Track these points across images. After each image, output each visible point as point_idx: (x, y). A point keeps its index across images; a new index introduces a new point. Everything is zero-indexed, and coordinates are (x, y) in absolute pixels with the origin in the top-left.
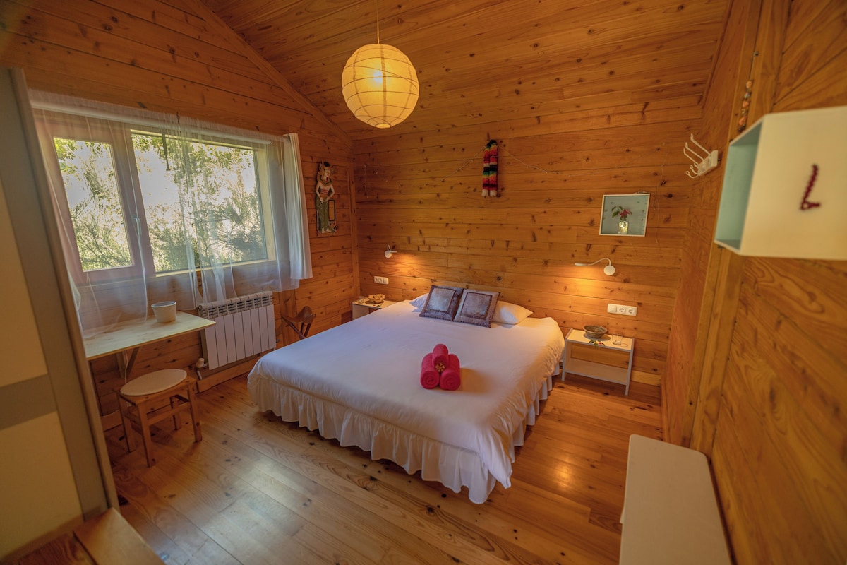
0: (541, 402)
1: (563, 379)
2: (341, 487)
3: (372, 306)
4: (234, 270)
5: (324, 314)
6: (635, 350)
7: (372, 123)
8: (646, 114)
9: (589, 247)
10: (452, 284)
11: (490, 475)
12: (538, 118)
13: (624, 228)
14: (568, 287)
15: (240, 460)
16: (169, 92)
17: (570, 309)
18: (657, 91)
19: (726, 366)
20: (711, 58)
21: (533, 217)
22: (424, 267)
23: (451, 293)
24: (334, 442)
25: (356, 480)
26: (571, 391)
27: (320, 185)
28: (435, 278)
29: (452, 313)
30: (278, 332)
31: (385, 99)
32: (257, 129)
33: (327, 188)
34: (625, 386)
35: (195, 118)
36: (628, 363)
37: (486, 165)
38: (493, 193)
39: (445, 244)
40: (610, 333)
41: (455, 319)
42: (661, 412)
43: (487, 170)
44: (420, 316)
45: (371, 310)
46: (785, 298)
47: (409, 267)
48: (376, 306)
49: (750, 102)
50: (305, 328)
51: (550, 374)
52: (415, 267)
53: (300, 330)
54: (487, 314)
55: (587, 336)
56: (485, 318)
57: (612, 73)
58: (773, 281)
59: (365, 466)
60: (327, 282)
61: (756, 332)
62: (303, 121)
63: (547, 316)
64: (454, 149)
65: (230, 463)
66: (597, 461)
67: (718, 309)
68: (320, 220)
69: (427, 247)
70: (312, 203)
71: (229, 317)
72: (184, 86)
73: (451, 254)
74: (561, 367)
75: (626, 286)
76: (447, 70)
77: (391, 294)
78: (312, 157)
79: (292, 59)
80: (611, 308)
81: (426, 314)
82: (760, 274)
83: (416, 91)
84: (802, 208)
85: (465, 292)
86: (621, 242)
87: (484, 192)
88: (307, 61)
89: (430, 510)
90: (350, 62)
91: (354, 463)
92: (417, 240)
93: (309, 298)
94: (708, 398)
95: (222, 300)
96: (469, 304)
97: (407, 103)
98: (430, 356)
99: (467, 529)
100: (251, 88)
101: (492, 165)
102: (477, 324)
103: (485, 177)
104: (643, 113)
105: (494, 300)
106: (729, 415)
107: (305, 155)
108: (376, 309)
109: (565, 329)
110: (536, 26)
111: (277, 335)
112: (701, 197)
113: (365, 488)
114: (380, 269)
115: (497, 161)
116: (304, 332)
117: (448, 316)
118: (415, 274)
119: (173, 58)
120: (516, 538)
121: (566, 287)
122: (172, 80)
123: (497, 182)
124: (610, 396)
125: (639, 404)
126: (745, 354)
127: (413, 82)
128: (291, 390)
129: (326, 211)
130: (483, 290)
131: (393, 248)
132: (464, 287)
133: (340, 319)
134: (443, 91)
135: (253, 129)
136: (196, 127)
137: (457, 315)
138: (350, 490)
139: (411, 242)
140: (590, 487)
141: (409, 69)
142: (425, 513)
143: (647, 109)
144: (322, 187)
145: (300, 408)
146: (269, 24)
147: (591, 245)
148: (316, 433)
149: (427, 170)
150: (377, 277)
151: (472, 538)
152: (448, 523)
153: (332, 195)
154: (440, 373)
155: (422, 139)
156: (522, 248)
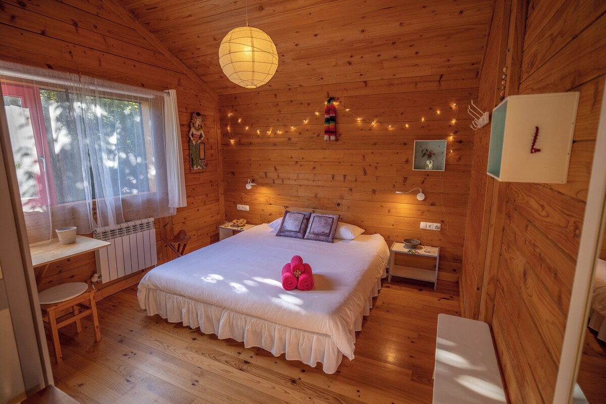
0: (373, 298)
1: (389, 280)
2: (221, 369)
3: (236, 228)
4: (123, 200)
5: (196, 236)
6: (440, 256)
7: (242, 85)
8: (442, 83)
9: (405, 179)
10: (301, 210)
11: (339, 351)
12: (365, 82)
13: (430, 165)
14: (391, 210)
15: (135, 354)
16: (72, 56)
17: (393, 227)
18: (448, 67)
19: (499, 260)
20: (483, 47)
21: (364, 156)
22: (278, 196)
23: (301, 217)
24: (213, 337)
25: (233, 364)
26: (396, 289)
27: (193, 130)
28: (288, 205)
29: (302, 232)
30: (159, 252)
31: (253, 67)
32: (143, 86)
33: (198, 133)
34: (434, 283)
35: (93, 77)
36: (435, 266)
37: (327, 116)
38: (333, 138)
39: (295, 178)
40: (422, 244)
41: (305, 237)
42: (459, 300)
43: (328, 121)
44: (277, 235)
45: (235, 232)
46: (530, 209)
47: (267, 196)
48: (239, 229)
49: (506, 81)
50: (181, 248)
51: (379, 276)
52: (272, 196)
53: (177, 249)
54: (330, 232)
55: (406, 247)
56: (328, 236)
57: (417, 53)
58: (523, 200)
59: (239, 353)
60: (198, 210)
61: (515, 234)
62: (179, 80)
63: (376, 233)
64: (302, 103)
65: (127, 357)
66: (415, 338)
67: (493, 221)
68: (192, 159)
69: (281, 180)
70: (186, 145)
71: (118, 240)
72: (85, 52)
73: (300, 185)
74: (387, 272)
75: (432, 208)
76: (296, 45)
77: (252, 219)
78: (186, 108)
79: (173, 32)
80: (423, 225)
81: (281, 234)
82: (516, 195)
83: (276, 62)
84: (532, 152)
85: (313, 215)
86: (428, 175)
87: (326, 137)
88: (185, 34)
89: (294, 381)
90: (225, 39)
91: (231, 352)
92: (272, 175)
93: (184, 223)
94: (489, 284)
95: (112, 225)
96: (316, 226)
97: (270, 70)
98: (288, 265)
99: (323, 393)
100: (139, 53)
101: (332, 117)
102: (323, 241)
103: (326, 125)
104: (439, 81)
105: (335, 221)
106: (502, 293)
107: (182, 106)
108: (239, 232)
109: (389, 242)
110: (363, 18)
111: (158, 254)
112: (481, 143)
113: (241, 370)
114: (242, 198)
115: (336, 114)
116: (181, 251)
117: (300, 235)
118: (272, 202)
119: (77, 30)
120: (359, 396)
121: (389, 210)
122: (75, 47)
123: (335, 129)
124: (423, 292)
125: (444, 296)
126: (510, 250)
127: (274, 55)
128: (175, 296)
129: (198, 152)
130: (326, 214)
131: (253, 181)
132: (311, 211)
133: (209, 240)
134: (293, 60)
135: (140, 86)
136: (94, 84)
137: (307, 234)
138: (229, 372)
139: (268, 176)
140: (411, 357)
141: (271, 46)
142: (289, 384)
143: (442, 79)
144: (195, 132)
145: (184, 311)
146: (156, 6)
147: (407, 178)
148: (198, 330)
149: (280, 119)
150: (240, 205)
151: (326, 399)
152: (308, 390)
153: (202, 139)
154: (298, 278)
155: (276, 95)
156: (356, 180)
